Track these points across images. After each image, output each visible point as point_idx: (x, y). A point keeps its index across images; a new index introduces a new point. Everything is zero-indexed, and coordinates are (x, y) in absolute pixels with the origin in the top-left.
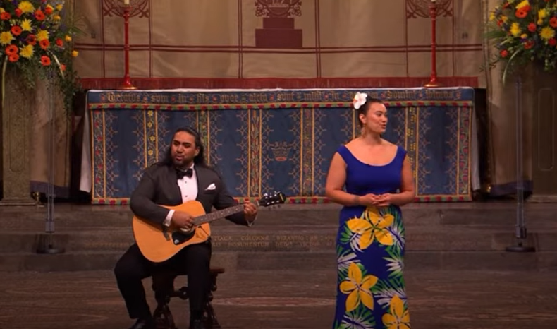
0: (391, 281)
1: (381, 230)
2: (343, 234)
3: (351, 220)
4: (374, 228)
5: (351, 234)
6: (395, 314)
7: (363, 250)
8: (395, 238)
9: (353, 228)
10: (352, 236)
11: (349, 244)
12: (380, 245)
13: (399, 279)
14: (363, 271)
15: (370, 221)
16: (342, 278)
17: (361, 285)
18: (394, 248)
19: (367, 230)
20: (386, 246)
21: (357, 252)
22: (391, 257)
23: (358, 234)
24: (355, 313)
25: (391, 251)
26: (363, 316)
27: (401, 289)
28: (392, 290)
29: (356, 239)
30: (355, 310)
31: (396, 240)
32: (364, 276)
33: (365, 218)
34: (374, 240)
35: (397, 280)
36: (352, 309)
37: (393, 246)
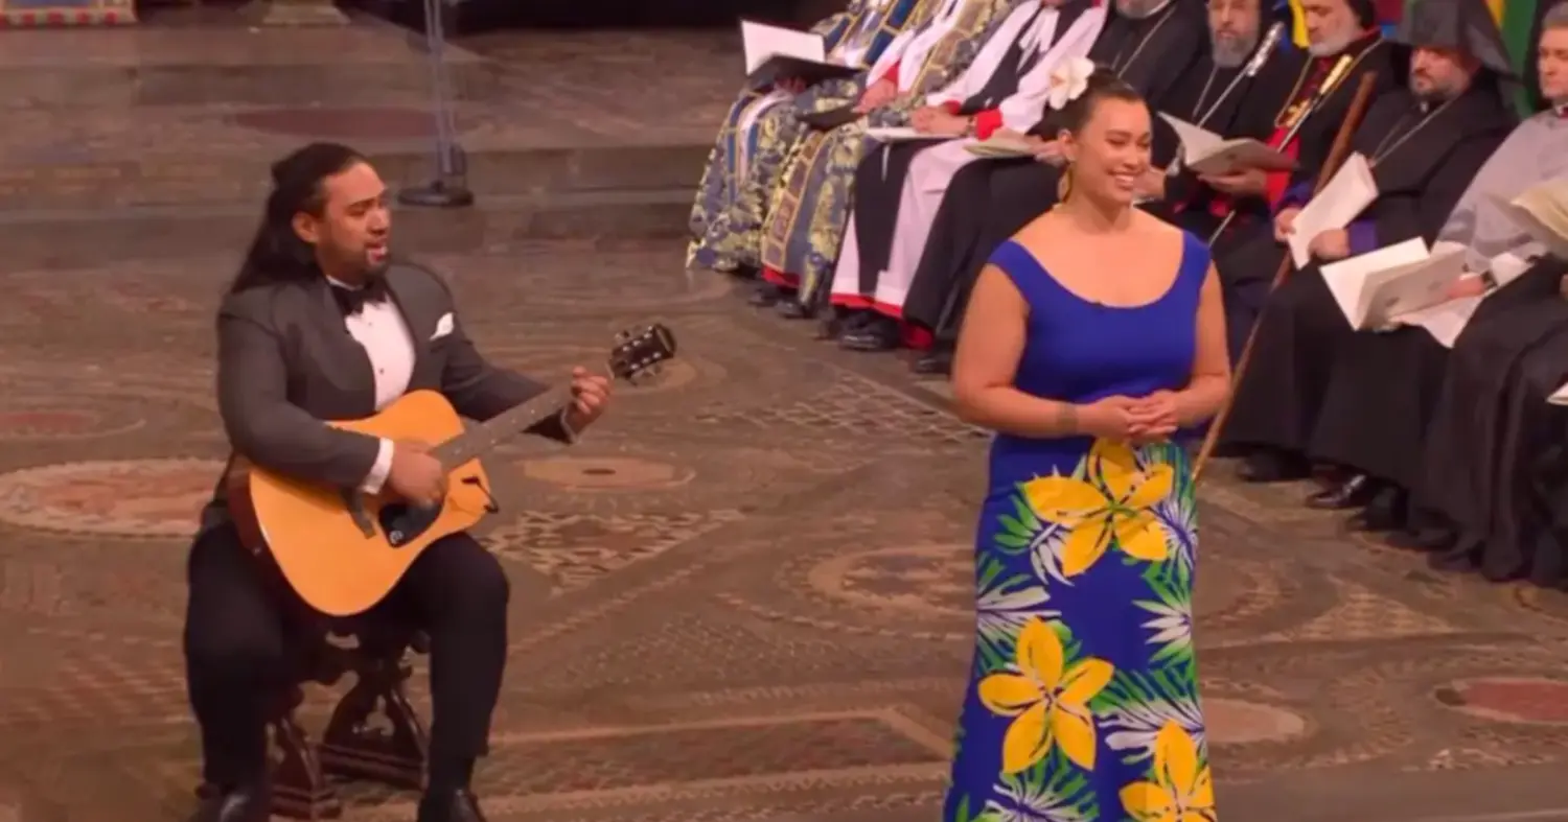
0: (1159, 676)
1: (1133, 514)
2: (1005, 519)
3: (1038, 481)
4: (1115, 509)
5: (1038, 527)
6: (1168, 781)
7: (1070, 578)
8: (1174, 536)
9: (1044, 508)
10: (1037, 533)
11: (1027, 557)
12: (1126, 562)
13: (1182, 667)
14: (1067, 646)
15: (1104, 489)
16: (989, 664)
17: (1058, 691)
18: (1170, 569)
19: (1090, 515)
20: (1145, 564)
21: (1052, 585)
22: (1158, 600)
23: (1059, 528)
24: (1031, 778)
25: (1160, 579)
26: (1057, 789)
27: (1188, 700)
28: (1160, 704)
29: (1053, 543)
30: (1031, 770)
31: (1176, 542)
32: (1070, 662)
33: (1087, 479)
34: (1110, 547)
35: (1174, 672)
36: (1023, 766)
37: (1168, 561)
